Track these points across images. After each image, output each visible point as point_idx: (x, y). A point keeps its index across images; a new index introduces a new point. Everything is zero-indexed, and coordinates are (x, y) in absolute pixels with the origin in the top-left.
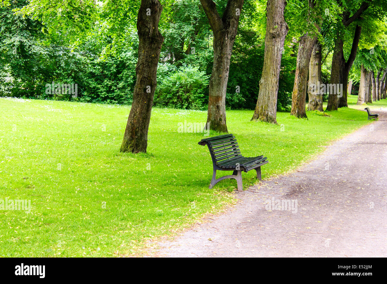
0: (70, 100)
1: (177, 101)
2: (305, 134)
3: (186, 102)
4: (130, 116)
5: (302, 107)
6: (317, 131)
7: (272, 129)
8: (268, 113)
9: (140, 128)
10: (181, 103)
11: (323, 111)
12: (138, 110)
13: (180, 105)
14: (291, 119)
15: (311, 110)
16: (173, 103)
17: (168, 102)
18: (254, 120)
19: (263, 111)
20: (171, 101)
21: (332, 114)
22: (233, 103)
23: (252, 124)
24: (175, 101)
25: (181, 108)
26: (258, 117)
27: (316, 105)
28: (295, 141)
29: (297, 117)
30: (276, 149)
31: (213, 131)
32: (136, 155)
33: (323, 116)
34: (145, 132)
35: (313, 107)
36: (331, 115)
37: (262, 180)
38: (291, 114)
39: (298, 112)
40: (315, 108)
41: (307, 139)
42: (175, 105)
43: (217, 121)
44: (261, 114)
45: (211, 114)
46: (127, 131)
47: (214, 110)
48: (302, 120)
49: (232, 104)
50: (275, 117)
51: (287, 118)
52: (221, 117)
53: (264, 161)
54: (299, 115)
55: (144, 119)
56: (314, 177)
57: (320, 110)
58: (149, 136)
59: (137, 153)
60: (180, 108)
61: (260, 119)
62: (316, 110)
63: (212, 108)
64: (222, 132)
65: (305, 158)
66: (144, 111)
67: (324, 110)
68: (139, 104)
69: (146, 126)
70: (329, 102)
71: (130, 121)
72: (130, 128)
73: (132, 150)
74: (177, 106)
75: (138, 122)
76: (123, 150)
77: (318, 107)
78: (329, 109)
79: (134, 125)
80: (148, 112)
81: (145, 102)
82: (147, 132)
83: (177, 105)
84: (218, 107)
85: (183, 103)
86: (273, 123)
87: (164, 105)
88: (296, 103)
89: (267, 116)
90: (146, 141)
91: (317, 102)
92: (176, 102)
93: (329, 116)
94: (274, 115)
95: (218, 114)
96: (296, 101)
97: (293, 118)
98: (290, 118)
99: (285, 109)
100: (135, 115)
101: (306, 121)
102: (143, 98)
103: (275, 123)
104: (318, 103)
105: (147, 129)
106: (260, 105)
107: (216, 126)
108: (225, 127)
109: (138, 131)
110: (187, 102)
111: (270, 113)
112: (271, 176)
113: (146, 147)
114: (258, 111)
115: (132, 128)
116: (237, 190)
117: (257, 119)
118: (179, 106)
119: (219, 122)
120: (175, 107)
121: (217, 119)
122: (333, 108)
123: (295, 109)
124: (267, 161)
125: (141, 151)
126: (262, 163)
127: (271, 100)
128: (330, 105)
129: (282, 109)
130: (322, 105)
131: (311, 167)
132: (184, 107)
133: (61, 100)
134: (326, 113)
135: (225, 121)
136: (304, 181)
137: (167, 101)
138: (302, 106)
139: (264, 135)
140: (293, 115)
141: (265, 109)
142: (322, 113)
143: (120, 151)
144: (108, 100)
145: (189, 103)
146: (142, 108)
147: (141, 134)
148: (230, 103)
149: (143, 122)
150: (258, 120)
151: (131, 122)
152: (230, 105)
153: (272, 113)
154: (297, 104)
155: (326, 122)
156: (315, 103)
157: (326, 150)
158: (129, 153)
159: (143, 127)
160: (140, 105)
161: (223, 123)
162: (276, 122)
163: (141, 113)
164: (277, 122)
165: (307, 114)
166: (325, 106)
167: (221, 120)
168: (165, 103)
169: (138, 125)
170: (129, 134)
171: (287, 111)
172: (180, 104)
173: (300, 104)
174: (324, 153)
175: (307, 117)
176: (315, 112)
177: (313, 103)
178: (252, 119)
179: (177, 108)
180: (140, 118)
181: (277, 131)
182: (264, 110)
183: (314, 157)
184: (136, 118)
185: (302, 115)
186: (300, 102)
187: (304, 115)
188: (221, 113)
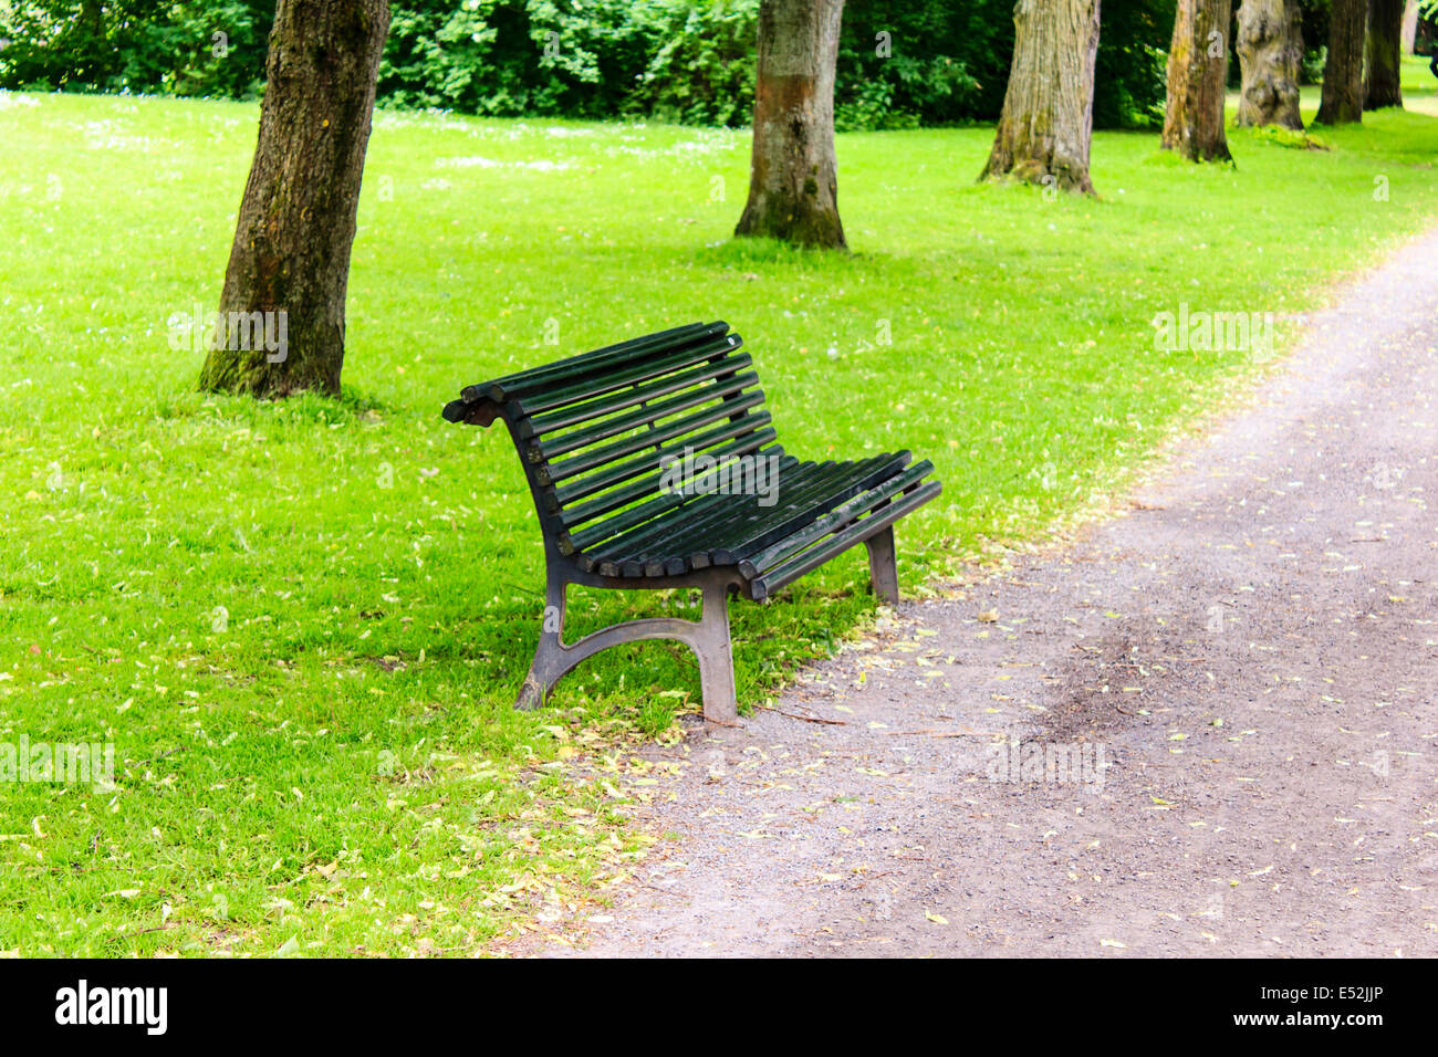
0: (237, 96)
1: (692, 91)
2: (1213, 244)
3: (730, 98)
4: (249, 196)
5: (1209, 113)
6: (1268, 226)
7: (1070, 219)
8: (1052, 149)
9: (300, 260)
10: (709, 103)
11: (1300, 126)
12: (287, 164)
13: (703, 110)
14: (1162, 169)
15: (1251, 124)
16: (675, 101)
17: (654, 99)
18: (993, 179)
19: (1033, 138)
20: (665, 94)
21: (1338, 139)
22: (929, 98)
23: (982, 198)
24: (684, 92)
25: (710, 121)
26: (1011, 165)
27: (1273, 103)
28: (1161, 284)
29: (1189, 157)
30: (1054, 342)
31: (774, 242)
32: (279, 408)
33: (1300, 147)
34: (332, 285)
35: (1258, 113)
36: (1334, 146)
37: (902, 595)
38: (1163, 146)
39: (1193, 138)
40: (1269, 117)
41: (1220, 275)
42: (683, 112)
43: (795, 196)
44: (1022, 152)
45: (767, 163)
46: (234, 279)
47: (781, 141)
48: (1208, 169)
49: (924, 102)
50: (1082, 166)
51: (1146, 162)
52: (810, 176)
53: (914, 486)
54: (1197, 150)
55: (319, 210)
56: (1226, 557)
57: (1288, 124)
58: (351, 302)
59: (284, 395)
60: (703, 121)
61: (1020, 174)
62: (1271, 126)
63: (772, 135)
64: (817, 245)
65: (1189, 402)
66: (321, 170)
67: (1307, 120)
68: (293, 132)
69: (336, 249)
70: (1326, 89)
71: (251, 223)
72: (251, 259)
73: (256, 378)
74: (692, 114)
75: (290, 230)
76: (212, 384)
77: (1282, 112)
78: (1326, 117)
79: (269, 246)
80: (341, 175)
81: (326, 123)
82: (341, 283)
83: (692, 111)
84: (797, 130)
85: (717, 103)
86: (1076, 191)
87: (637, 110)
88: (1183, 99)
89: (1050, 158)
90: (337, 333)
91: (1276, 92)
92: (685, 99)
93: (1327, 149)
94: (1079, 154)
95: (797, 164)
96: (1185, 90)
97: (1172, 164)
98: (1157, 162)
99: (1146, 119)
100: (273, 191)
101: (1228, 174)
102: (313, 102)
103: (1083, 190)
104: (1282, 95)
105: (344, 265)
106: (1020, 112)
107: (790, 218)
108: (834, 224)
109: (290, 280)
110: (734, 96)
111: (1060, 148)
112: (971, 556)
113: (337, 362)
114: (1011, 141)
115: (258, 261)
116: (701, 718)
117: (1007, 171)
118: (699, 115)
119: (804, 199)
120: (684, 118)
121: (794, 185)
122: (1341, 114)
123: (1178, 122)
124: (929, 487)
125: (306, 387)
126: (900, 504)
127: (1068, 90)
128: (1329, 100)
129: (1138, 117)
130: (1295, 101)
131: (1217, 472)
132: (722, 118)
133: (198, 94)
134: (1315, 138)
135: (833, 193)
136: (1157, 593)
137: (649, 94)
138: (1211, 108)
139: (1021, 254)
140: (1170, 147)
141: (1040, 131)
142: (1298, 135)
143: (196, 384)
144: (397, 94)
145: (742, 102)
146: (308, 152)
147: (306, 295)
148: (915, 99)
149: (316, 229)
150: (1011, 176)
151: (252, 232)
152: (915, 106)
153: (1072, 145)
154: (1189, 102)
155: (1312, 179)
156: (1266, 98)
157: (1305, 340)
158: (237, 400)
159: (318, 254)
160: (295, 138)
161: (821, 203)
162: (1090, 185)
163: (303, 181)
164: (1096, 187)
165: (1231, 145)
166: (1310, 103)
167: (811, 188)
168: (642, 101)
169: (287, 248)
170: (242, 293)
171: (1155, 127)
172: (702, 105)
173: (1202, 102)
174: (1293, 361)
175: (1230, 157)
176: (1266, 131)
177: (1261, 95)
178: (986, 172)
179: (690, 124)
180: (300, 209)
181: (1089, 230)
182: (1037, 134)
183: (1237, 390)
184: (278, 206)
185: (1210, 147)
186: (1199, 93)
187: (1217, 150)
188: (814, 157)
